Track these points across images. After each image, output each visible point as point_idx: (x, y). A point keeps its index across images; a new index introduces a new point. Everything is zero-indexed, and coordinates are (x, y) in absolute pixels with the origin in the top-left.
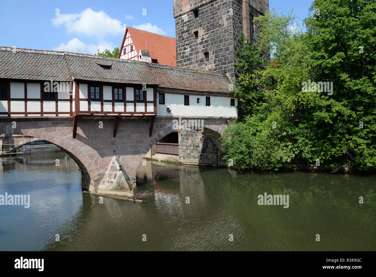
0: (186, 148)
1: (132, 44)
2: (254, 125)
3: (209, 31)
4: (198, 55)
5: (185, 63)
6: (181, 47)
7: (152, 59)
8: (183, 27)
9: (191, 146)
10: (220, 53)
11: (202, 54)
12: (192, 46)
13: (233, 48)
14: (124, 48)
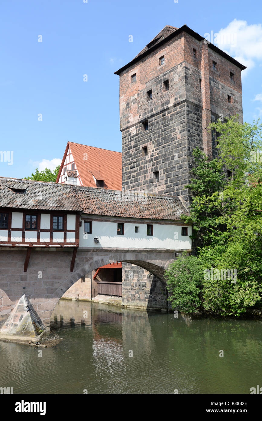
0: (130, 287)
1: (74, 162)
2: (210, 259)
3: (160, 146)
4: (146, 175)
5: (132, 184)
6: (127, 165)
7: (97, 179)
8: (131, 141)
9: (136, 286)
10: (173, 172)
11: (152, 174)
12: (140, 163)
13: (188, 166)
14: (65, 167)
